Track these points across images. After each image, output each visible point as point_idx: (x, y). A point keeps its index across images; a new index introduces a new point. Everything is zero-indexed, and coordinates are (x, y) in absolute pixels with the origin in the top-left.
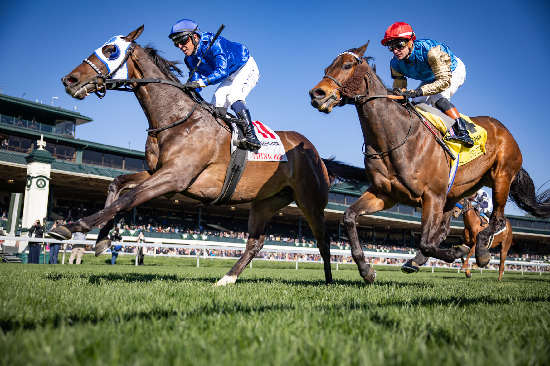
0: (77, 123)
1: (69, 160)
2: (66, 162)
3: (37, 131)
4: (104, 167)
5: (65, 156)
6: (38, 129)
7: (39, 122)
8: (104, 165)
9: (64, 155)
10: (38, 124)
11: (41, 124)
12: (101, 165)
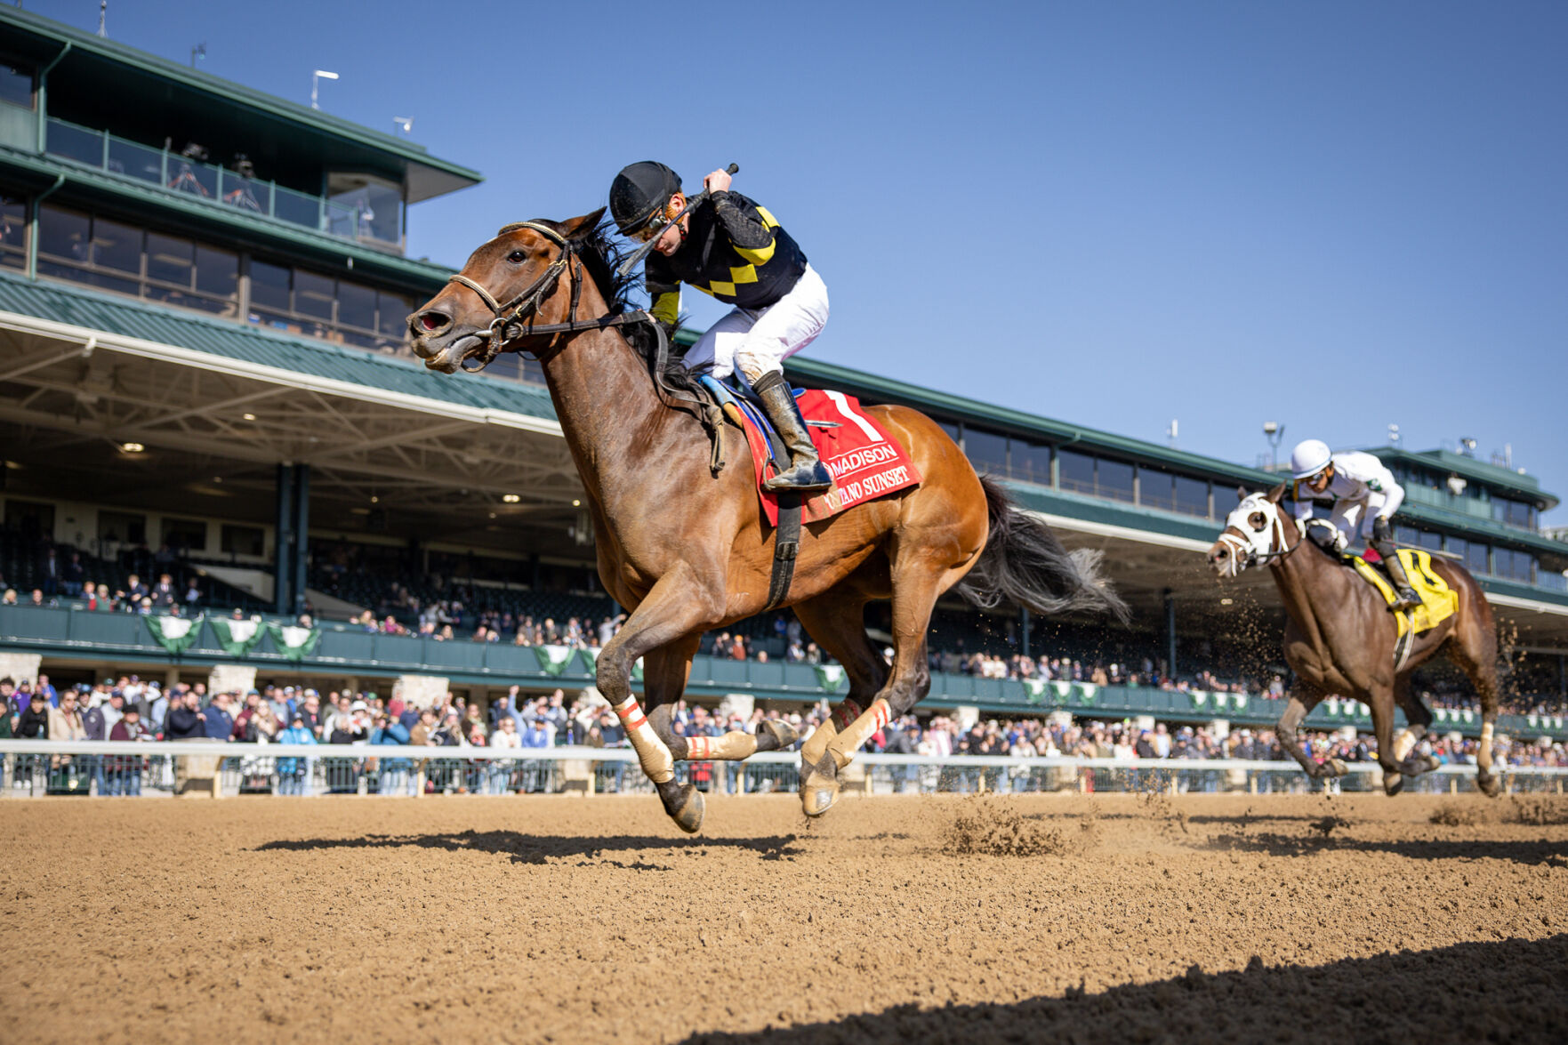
0: (411, 196)
1: (390, 350)
2: (378, 357)
3: (260, 215)
4: (529, 384)
5: (375, 333)
6: (265, 210)
7: (268, 179)
8: (527, 378)
9: (372, 327)
10: (262, 184)
11: (273, 187)
12: (514, 375)
